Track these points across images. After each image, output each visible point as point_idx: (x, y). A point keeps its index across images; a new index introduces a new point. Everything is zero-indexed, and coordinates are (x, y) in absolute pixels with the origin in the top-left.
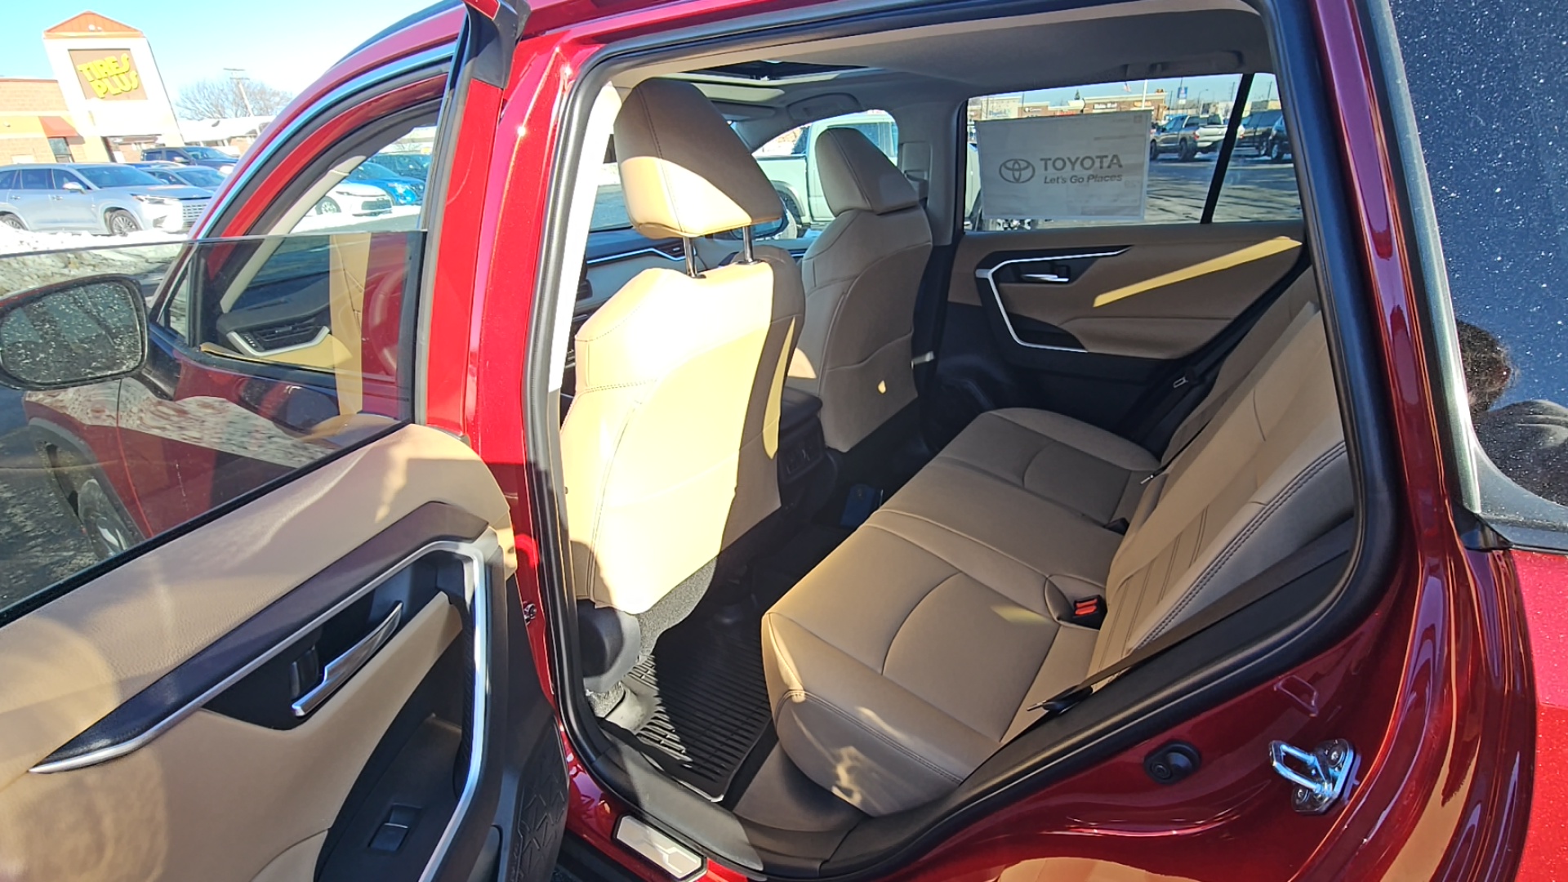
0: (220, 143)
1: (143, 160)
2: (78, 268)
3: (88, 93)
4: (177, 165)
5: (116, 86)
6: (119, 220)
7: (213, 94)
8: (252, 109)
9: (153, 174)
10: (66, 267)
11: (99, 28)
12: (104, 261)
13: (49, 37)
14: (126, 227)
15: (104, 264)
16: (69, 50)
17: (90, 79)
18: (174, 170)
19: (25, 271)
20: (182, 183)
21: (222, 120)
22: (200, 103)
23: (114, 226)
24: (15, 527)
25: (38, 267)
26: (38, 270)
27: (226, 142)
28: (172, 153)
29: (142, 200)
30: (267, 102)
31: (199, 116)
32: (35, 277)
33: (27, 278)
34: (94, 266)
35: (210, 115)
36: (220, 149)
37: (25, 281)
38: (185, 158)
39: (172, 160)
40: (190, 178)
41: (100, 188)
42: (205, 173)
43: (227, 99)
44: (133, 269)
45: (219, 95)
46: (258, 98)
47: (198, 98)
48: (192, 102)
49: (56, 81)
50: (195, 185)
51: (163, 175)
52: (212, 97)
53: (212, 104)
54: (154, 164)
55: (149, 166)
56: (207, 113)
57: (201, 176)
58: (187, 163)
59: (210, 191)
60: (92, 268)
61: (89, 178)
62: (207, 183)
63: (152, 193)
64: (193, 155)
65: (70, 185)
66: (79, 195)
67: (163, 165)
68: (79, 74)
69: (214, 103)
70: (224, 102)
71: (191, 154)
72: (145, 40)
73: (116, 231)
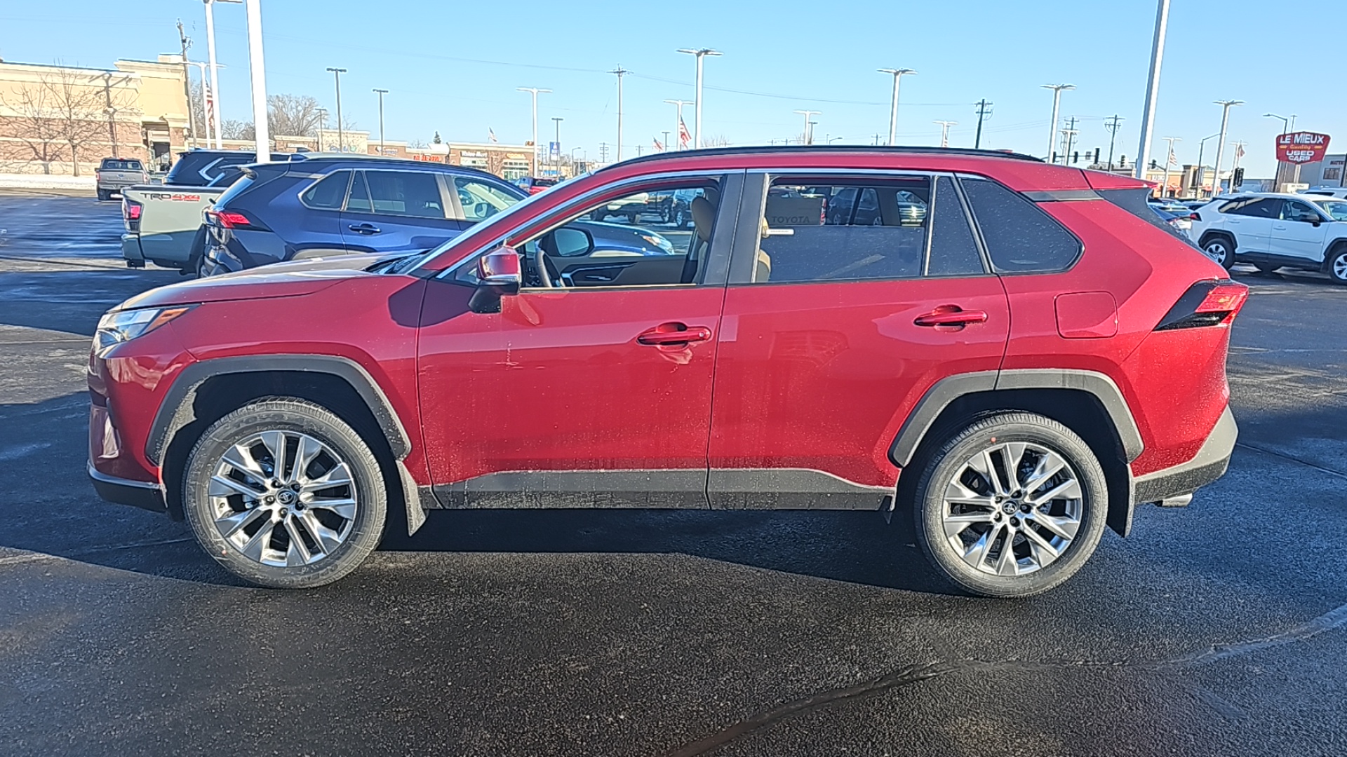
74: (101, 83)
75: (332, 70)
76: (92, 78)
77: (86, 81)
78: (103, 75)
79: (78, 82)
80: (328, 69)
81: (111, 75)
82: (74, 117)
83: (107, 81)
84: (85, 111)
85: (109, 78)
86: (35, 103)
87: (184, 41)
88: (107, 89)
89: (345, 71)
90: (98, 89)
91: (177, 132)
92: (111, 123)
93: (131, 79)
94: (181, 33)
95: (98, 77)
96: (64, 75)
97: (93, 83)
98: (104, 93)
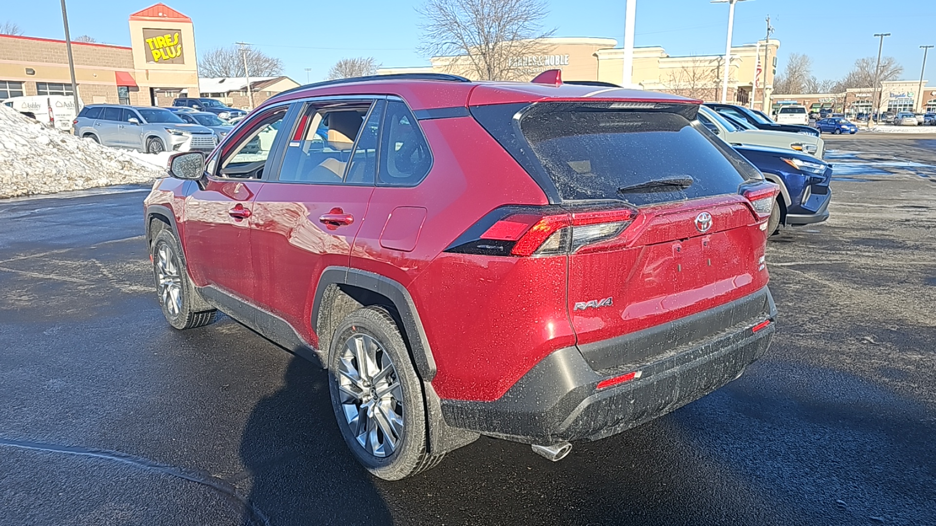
0: (222, 95)
1: (173, 105)
2: (128, 171)
3: (149, 58)
4: (194, 110)
5: (166, 54)
6: (154, 144)
7: (225, 59)
8: (248, 72)
9: (179, 115)
10: (122, 169)
11: (165, 15)
12: (143, 168)
13: (132, 19)
14: (157, 149)
15: (143, 170)
16: (143, 29)
17: (152, 48)
18: (192, 113)
19: (101, 169)
20: (196, 123)
21: (227, 78)
22: (215, 65)
23: (150, 148)
24: (105, 275)
25: (108, 168)
26: (108, 169)
27: (226, 94)
28: (192, 102)
29: (170, 133)
30: (259, 67)
31: (212, 75)
32: (106, 173)
33: (101, 173)
34: (137, 170)
35: (219, 74)
36: (221, 100)
37: (100, 175)
38: (199, 106)
39: (191, 106)
40: (200, 120)
41: (149, 122)
42: (211, 117)
43: (233, 63)
44: (157, 174)
45: (229, 60)
46: (254, 63)
47: (215, 62)
48: (210, 65)
49: (131, 49)
50: (202, 124)
51: (185, 117)
52: (224, 61)
53: (222, 66)
54: (180, 109)
55: (177, 110)
56: (218, 73)
57: (207, 119)
58: (200, 110)
59: (210, 129)
60: (136, 171)
61: (142, 115)
62: (210, 124)
63: (177, 128)
64: (204, 104)
65: (132, 120)
66: (135, 126)
67: (185, 110)
68: (146, 44)
69: (224, 65)
70: (231, 65)
71: (204, 103)
72: (191, 24)
73: (150, 151)
74: (716, 64)
75: (878, 35)
76: (711, 61)
77: (707, 64)
78: (717, 59)
79: (702, 64)
80: (875, 35)
81: (722, 58)
82: (695, 87)
83: (719, 62)
84: (703, 82)
85: (721, 60)
86: (677, 80)
87: (769, 29)
88: (718, 68)
89: (889, 34)
90: (714, 68)
91: (758, 92)
92: (716, 89)
93: (733, 59)
94: (768, 24)
95: (714, 60)
96: (694, 61)
97: (711, 64)
98: (716, 70)
